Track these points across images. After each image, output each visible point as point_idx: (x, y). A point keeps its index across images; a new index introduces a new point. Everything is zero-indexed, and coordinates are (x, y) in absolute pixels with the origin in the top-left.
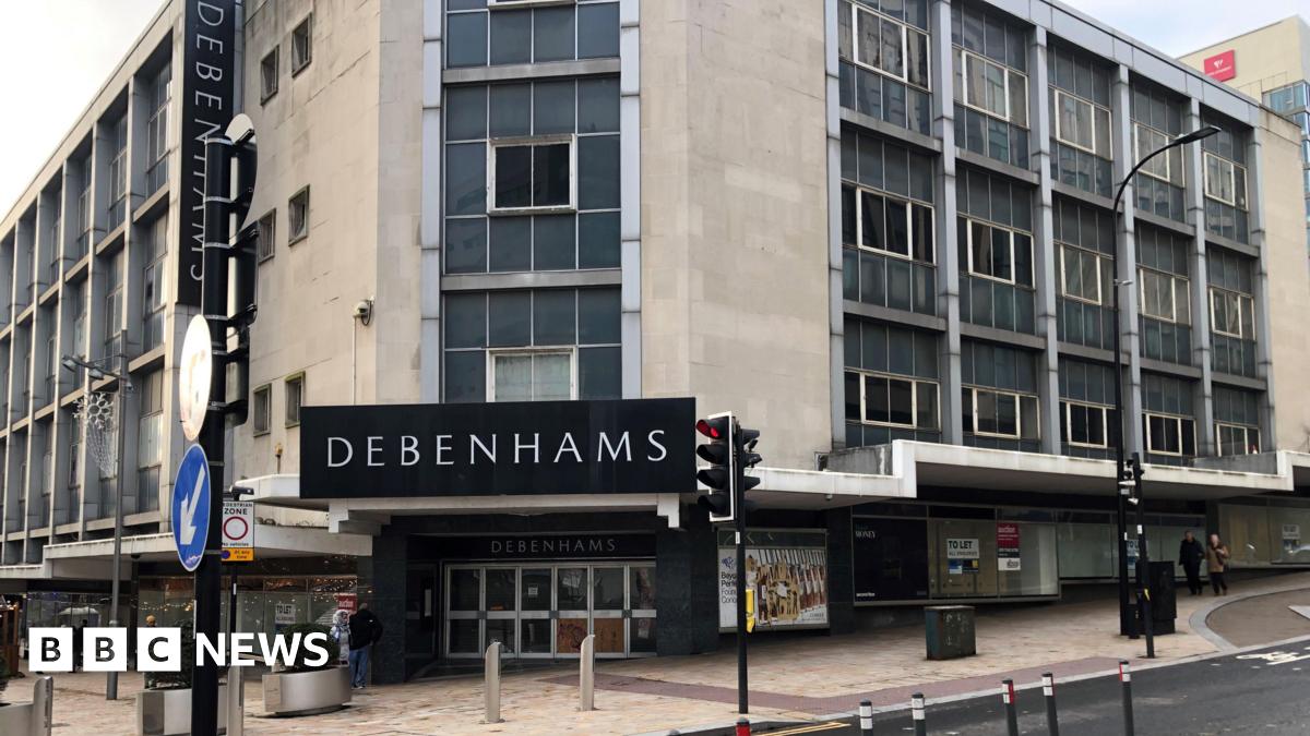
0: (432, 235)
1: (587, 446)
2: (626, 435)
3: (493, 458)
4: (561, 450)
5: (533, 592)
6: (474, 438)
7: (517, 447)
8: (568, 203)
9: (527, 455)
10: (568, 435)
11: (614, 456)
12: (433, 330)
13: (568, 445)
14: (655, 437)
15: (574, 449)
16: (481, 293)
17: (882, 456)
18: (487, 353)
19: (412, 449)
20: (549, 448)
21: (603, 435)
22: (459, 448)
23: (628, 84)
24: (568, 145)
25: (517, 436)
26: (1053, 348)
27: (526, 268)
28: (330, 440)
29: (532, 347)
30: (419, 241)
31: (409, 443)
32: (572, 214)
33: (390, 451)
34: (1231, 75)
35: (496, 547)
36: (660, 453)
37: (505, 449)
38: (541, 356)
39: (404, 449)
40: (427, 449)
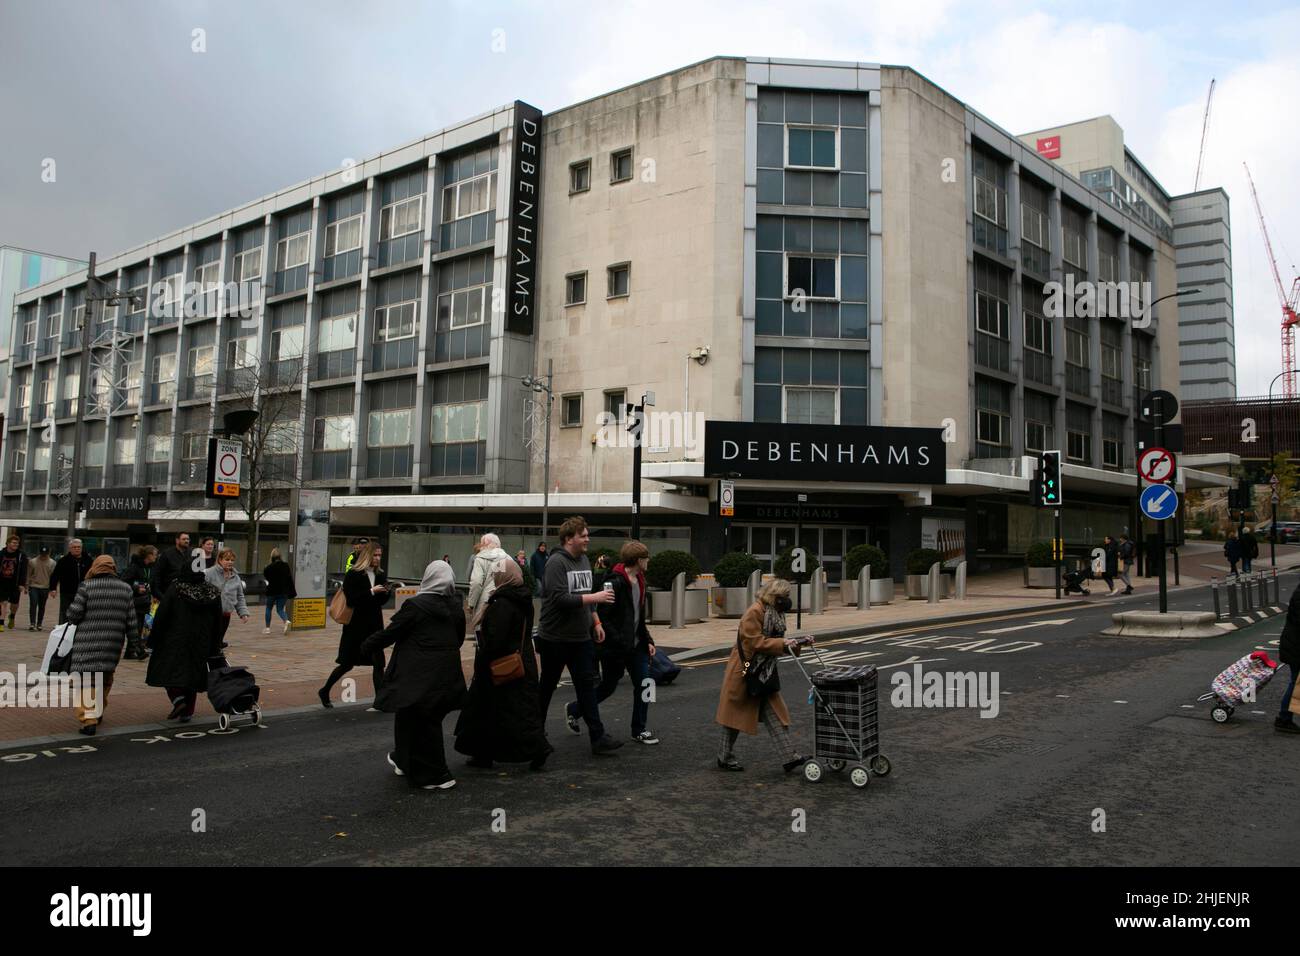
0: (750, 310)
1: (883, 454)
2: (905, 448)
3: (825, 458)
4: (867, 455)
5: (783, 542)
6: (813, 445)
7: (840, 452)
8: (834, 296)
9: (846, 457)
10: (871, 447)
11: (898, 461)
12: (750, 372)
13: (870, 453)
14: (922, 450)
15: (874, 456)
16: (778, 349)
17: (1013, 465)
18: (784, 390)
19: (775, 450)
20: (859, 454)
21: (891, 448)
22: (804, 452)
23: (874, 226)
24: (834, 261)
25: (840, 446)
26: (1063, 396)
27: (807, 334)
28: (724, 442)
29: (811, 385)
30: (740, 312)
31: (774, 447)
32: (836, 304)
33: (762, 451)
34: (1057, 155)
35: (761, 512)
36: (925, 460)
37: (833, 453)
38: (816, 392)
39: (771, 450)
40: (785, 451)
